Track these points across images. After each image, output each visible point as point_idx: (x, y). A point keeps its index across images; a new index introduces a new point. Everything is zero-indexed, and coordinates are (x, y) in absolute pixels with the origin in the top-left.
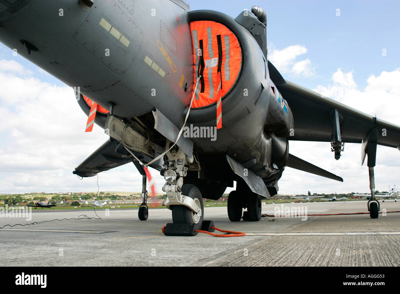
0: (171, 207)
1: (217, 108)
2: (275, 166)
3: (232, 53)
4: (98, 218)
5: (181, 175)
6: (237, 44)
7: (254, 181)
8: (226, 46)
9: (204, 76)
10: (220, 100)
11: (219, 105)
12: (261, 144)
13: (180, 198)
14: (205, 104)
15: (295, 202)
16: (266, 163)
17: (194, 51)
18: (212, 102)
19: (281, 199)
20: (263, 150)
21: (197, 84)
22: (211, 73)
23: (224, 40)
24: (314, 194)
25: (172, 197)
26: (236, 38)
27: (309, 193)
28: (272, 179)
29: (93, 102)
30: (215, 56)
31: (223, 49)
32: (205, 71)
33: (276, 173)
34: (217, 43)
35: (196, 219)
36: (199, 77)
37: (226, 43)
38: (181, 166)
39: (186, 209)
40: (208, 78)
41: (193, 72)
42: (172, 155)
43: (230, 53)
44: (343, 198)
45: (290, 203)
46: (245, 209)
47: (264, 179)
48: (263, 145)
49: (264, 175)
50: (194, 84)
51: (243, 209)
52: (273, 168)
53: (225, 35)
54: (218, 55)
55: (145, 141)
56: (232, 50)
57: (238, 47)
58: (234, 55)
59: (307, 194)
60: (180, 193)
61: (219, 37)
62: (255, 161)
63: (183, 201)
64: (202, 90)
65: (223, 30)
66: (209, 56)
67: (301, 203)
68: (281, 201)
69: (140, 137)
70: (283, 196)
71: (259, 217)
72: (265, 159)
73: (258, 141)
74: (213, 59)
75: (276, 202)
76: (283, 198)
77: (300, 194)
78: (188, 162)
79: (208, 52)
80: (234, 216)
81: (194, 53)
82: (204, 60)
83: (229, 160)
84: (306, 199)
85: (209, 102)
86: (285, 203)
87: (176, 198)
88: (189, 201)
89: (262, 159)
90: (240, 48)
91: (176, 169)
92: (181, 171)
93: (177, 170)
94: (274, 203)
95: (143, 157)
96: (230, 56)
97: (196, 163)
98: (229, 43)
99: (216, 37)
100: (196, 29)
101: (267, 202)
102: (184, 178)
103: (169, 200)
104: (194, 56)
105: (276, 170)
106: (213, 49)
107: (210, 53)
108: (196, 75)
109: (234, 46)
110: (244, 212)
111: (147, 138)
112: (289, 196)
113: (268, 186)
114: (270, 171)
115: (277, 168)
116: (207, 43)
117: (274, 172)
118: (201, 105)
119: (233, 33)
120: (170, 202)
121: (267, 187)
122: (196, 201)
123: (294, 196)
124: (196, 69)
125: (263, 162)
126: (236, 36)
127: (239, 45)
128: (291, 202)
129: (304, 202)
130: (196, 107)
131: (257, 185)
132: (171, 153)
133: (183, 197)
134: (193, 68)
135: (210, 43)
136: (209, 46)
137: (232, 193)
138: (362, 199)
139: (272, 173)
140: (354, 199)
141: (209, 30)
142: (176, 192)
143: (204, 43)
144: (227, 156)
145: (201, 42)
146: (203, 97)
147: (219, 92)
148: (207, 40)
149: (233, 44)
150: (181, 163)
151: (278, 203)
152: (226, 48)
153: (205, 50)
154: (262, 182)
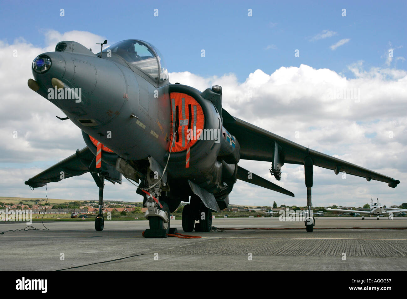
0: (149, 218)
1: (187, 154)
2: (225, 184)
3: (198, 118)
4: (45, 229)
5: (158, 195)
6: (202, 112)
7: (207, 198)
8: (194, 112)
9: (179, 131)
10: (189, 149)
11: (188, 152)
12: (214, 170)
13: (156, 211)
14: (179, 150)
15: (255, 216)
16: (217, 183)
17: (172, 113)
18: (183, 149)
19: (236, 212)
20: (215, 174)
21: (174, 137)
22: (184, 129)
23: (193, 108)
24: (282, 206)
25: (151, 210)
26: (201, 108)
27: (275, 205)
28: (222, 194)
29: (99, 143)
30: (186, 118)
31: (192, 114)
32: (180, 128)
33: (226, 189)
34: (188, 109)
35: (165, 226)
36: (175, 131)
37: (194, 110)
38: (158, 188)
39: (161, 219)
40: (181, 133)
41: (171, 127)
42: (151, 181)
43: (196, 118)
44: (320, 213)
45: (248, 217)
46: (197, 221)
47: (214, 195)
48: (215, 170)
49: (215, 191)
50: (172, 136)
51: (195, 221)
52: (223, 186)
53: (194, 105)
54: (188, 118)
55: (135, 172)
56: (198, 115)
57: (202, 114)
58: (200, 119)
59: (272, 206)
60: (157, 208)
61: (190, 106)
62: (209, 182)
63: (159, 213)
64: (177, 141)
65: (193, 102)
66: (182, 117)
67: (263, 218)
68: (236, 215)
69: (132, 169)
70: (239, 208)
71: (210, 229)
72: (217, 179)
73: (212, 169)
74: (185, 120)
75: (229, 215)
76: (239, 210)
77: (262, 206)
78: (162, 186)
79: (182, 115)
80: (188, 227)
81: (172, 114)
82: (179, 120)
83: (191, 184)
84: (269, 212)
85: (182, 149)
86: (241, 217)
87: (154, 211)
88: (162, 214)
89: (214, 180)
90: (204, 115)
91: (155, 190)
92: (158, 192)
93: (155, 192)
94: (226, 217)
95: (109, 173)
96: (197, 119)
97: (167, 186)
98: (196, 110)
99: (188, 106)
100: (174, 98)
101: (216, 215)
102: (159, 197)
103: (149, 212)
104: (172, 116)
105: (225, 187)
106: (185, 113)
107: (183, 115)
108: (174, 130)
109: (200, 113)
110: (196, 224)
111: (136, 170)
112: (248, 208)
113: (218, 200)
114: (221, 188)
115: (227, 185)
116: (181, 108)
117: (224, 188)
118: (176, 150)
119: (199, 105)
120: (149, 214)
121: (217, 202)
122: (166, 213)
123: (254, 207)
124: (174, 125)
125: (215, 182)
126: (201, 106)
127: (203, 113)
128: (250, 216)
129: (266, 217)
130: (173, 152)
131: (210, 201)
132: (151, 179)
133: (159, 211)
134: (171, 125)
135: (183, 109)
136: (183, 111)
137: (187, 206)
138: (345, 215)
139: (222, 189)
140: (335, 215)
141: (183, 100)
142: (154, 207)
143: (179, 108)
144: (189, 181)
145: (177, 107)
146: (177, 145)
147: (189, 143)
148: (182, 106)
149: (199, 111)
150: (158, 187)
151: (231, 217)
152: (194, 114)
153: (180, 113)
154: (213, 198)
